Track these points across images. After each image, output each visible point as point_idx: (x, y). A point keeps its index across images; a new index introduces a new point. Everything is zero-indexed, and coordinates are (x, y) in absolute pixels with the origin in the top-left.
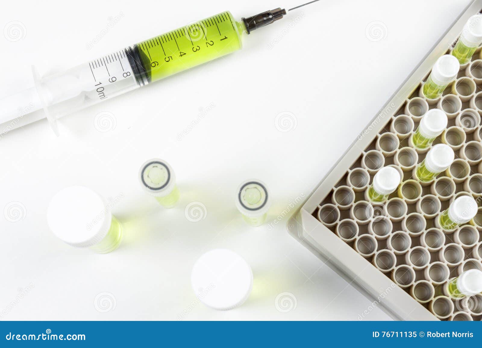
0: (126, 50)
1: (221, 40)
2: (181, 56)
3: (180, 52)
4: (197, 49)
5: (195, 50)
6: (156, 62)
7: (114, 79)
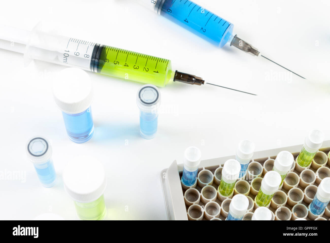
0: (96, 44)
1: (154, 72)
2: (125, 66)
3: (126, 63)
4: (136, 68)
5: (135, 67)
6: (108, 60)
7: (78, 54)
